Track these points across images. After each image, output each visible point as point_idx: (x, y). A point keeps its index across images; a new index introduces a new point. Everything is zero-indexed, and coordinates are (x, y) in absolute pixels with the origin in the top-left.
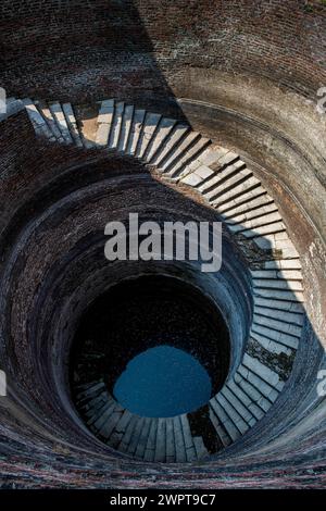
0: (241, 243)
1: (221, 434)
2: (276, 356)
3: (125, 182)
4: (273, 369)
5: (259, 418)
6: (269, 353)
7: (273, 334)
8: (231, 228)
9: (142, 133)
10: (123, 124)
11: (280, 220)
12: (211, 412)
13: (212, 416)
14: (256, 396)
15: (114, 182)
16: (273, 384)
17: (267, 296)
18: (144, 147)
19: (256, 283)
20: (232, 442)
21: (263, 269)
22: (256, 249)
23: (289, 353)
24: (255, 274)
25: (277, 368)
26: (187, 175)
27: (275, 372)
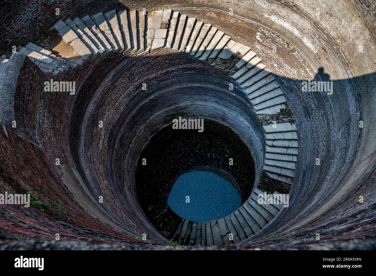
0: (213, 64)
1: (283, 180)
2: (279, 114)
3: (114, 76)
4: (283, 122)
5: (297, 153)
6: (275, 115)
7: (269, 103)
8: (201, 59)
9: (103, 32)
10: (85, 33)
11: (224, 35)
12: (269, 174)
13: (271, 176)
14: (286, 144)
15: (107, 81)
16: (290, 129)
17: (250, 84)
18: (113, 41)
20: (292, 178)
21: (237, 70)
22: (224, 61)
23: (284, 107)
24: (235, 76)
25: (285, 119)
26: (152, 43)
27: (286, 122)
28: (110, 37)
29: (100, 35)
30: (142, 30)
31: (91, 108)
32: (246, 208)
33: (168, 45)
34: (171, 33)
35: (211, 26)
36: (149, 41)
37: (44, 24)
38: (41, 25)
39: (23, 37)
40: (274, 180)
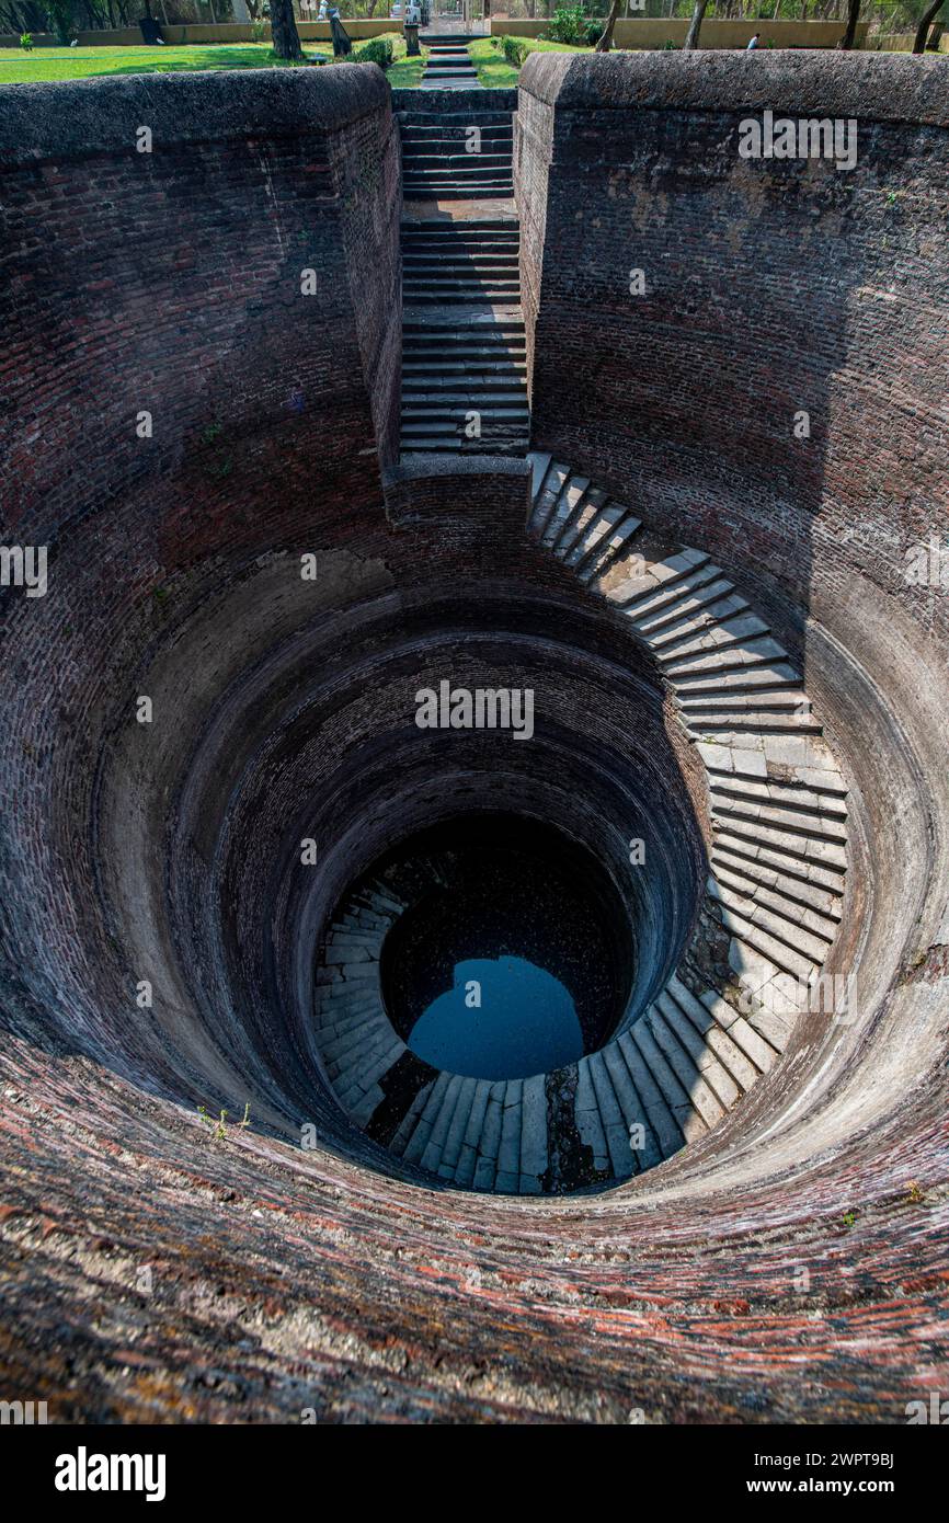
0: (705, 921)
1: (403, 1128)
2: (576, 1140)
3: (624, 681)
4: (551, 1147)
6: (572, 1122)
9: (702, 631)
10: (681, 597)
11: (817, 962)
12: (429, 1087)
13: (424, 1091)
15: (608, 669)
16: (525, 1167)
17: (661, 1040)
19: (663, 1001)
20: (400, 1154)
21: (695, 994)
22: (719, 955)
24: (674, 984)
25: (557, 1155)
26: (717, 743)
27: (549, 1160)
28: (694, 645)
29: (690, 626)
30: (752, 718)
31: (548, 647)
32: (375, 1021)
33: (716, 780)
34: (760, 790)
35: (837, 920)
36: (722, 737)
37: (685, 530)
38: (681, 526)
39: (643, 508)
40: (412, 1099)
